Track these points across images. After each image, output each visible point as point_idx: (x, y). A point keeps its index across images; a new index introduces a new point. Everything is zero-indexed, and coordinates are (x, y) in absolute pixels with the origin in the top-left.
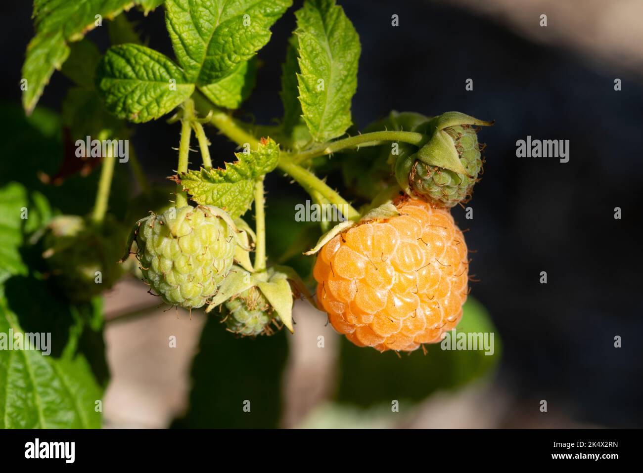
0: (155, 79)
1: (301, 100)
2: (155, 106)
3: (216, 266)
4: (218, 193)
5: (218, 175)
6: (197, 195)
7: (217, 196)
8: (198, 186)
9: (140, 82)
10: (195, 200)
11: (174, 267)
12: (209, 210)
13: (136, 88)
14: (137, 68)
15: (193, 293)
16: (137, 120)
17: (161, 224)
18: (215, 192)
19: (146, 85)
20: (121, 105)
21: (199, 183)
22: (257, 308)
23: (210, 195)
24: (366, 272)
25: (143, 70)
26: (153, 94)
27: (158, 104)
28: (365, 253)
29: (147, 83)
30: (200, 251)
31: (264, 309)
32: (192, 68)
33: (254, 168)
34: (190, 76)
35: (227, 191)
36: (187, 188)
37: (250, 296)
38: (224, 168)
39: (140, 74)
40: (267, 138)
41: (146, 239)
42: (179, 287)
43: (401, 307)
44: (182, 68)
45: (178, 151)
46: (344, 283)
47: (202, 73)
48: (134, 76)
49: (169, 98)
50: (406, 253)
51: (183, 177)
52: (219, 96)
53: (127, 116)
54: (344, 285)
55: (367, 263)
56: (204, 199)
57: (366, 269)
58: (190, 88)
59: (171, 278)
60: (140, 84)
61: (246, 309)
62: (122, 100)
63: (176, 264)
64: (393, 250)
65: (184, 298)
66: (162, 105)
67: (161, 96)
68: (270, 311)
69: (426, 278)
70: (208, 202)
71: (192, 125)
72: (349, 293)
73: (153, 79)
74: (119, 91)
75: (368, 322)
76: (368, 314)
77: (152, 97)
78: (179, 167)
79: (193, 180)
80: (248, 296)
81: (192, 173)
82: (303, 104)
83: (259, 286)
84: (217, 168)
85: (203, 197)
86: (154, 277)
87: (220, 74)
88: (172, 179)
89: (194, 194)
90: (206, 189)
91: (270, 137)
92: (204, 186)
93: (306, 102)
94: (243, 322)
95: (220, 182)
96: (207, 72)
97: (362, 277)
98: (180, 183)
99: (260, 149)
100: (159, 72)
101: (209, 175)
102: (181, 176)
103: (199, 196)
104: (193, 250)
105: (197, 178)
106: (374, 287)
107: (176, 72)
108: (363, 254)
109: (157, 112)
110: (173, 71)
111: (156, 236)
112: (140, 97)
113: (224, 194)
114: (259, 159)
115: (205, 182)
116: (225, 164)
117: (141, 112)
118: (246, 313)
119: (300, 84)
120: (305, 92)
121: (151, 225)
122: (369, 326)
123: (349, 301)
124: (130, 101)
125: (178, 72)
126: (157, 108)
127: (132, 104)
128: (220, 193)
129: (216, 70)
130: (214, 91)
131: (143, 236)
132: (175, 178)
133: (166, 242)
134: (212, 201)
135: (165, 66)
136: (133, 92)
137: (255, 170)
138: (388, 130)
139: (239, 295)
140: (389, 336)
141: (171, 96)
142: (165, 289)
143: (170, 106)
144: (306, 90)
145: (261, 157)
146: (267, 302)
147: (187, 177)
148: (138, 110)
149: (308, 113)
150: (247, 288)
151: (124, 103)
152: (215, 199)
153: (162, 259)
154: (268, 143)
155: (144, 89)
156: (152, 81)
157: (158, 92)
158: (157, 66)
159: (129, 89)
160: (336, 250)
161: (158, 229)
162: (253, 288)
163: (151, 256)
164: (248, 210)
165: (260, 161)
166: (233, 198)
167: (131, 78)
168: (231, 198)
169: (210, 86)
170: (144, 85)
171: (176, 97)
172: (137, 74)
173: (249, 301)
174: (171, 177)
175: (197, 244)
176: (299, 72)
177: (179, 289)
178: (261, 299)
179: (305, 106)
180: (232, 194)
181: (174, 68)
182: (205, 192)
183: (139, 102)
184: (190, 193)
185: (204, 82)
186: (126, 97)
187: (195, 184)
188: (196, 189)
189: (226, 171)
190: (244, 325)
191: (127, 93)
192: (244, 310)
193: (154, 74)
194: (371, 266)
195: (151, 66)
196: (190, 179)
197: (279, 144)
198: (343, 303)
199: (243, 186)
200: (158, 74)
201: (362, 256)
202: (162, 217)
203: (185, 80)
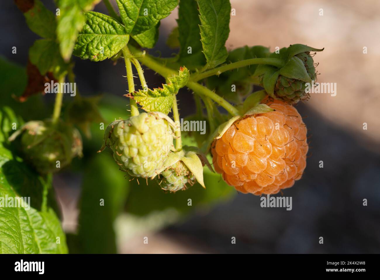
0: (106, 33)
1: (202, 41)
2: (108, 50)
3: (164, 150)
4: (158, 104)
5: (158, 92)
6: (145, 106)
7: (157, 105)
8: (146, 100)
9: (96, 35)
10: (143, 108)
11: (139, 153)
12: (157, 115)
13: (94, 39)
14: (94, 26)
15: (151, 168)
16: (97, 60)
17: (129, 126)
18: (156, 103)
19: (101, 37)
20: (85, 50)
21: (146, 98)
22: (182, 174)
23: (153, 105)
24: (255, 148)
25: (97, 27)
26: (106, 43)
27: (110, 49)
28: (253, 136)
29: (101, 35)
30: (155, 141)
31: (186, 174)
32: (130, 24)
33: (176, 86)
34: (128, 29)
35: (162, 102)
36: (138, 101)
37: (178, 167)
38: (162, 88)
39: (96, 30)
40: (183, 67)
41: (119, 136)
42: (142, 165)
43: (276, 168)
44: (124, 25)
45: (126, 78)
46: (240, 155)
47: (136, 27)
48: (92, 31)
49: (116, 45)
50: (279, 134)
51: (135, 94)
52: (144, 41)
53: (90, 57)
54: (240, 157)
55: (255, 142)
56: (149, 108)
57: (255, 145)
58: (127, 37)
59: (137, 160)
60: (97, 37)
61: (175, 175)
62: (85, 47)
63: (141, 151)
64: (271, 133)
65: (145, 171)
66: (112, 49)
67: (111, 43)
68: (189, 175)
69: (290, 149)
70: (152, 109)
71: (131, 60)
72: (244, 162)
73: (105, 33)
74: (82, 42)
75: (254, 179)
76: (254, 174)
77: (105, 45)
78: (129, 88)
79: (142, 96)
80: (176, 167)
81: (141, 92)
82: (203, 44)
83: (182, 160)
84: (158, 88)
85: (149, 107)
86: (125, 160)
87: (148, 27)
88: (127, 96)
89: (143, 105)
90: (150, 102)
91: (185, 66)
92: (149, 100)
93: (204, 43)
94: (172, 183)
95: (159, 96)
96: (139, 26)
97: (252, 151)
98: (133, 98)
99: (181, 74)
100: (109, 28)
101: (153, 92)
102: (133, 94)
103: (146, 106)
104: (151, 141)
105: (145, 95)
106: (260, 157)
107: (119, 28)
108: (252, 137)
109: (109, 54)
110: (118, 27)
111: (126, 135)
112: (98, 45)
113: (161, 104)
114: (180, 81)
115: (150, 97)
116: (162, 86)
117: (99, 54)
118: (175, 178)
119: (201, 32)
120: (204, 36)
121: (122, 127)
122: (254, 181)
123: (243, 166)
124: (91, 48)
125: (120, 27)
126: (109, 51)
127: (93, 49)
128: (159, 104)
129: (146, 25)
130: (141, 38)
131: (117, 134)
132: (129, 95)
133: (133, 137)
134: (154, 109)
135: (112, 24)
136: (92, 41)
137: (177, 88)
138: (257, 58)
139: (171, 167)
140: (266, 186)
141: (117, 43)
142: (133, 167)
143: (118, 49)
144: (204, 35)
145: (181, 79)
146: (188, 170)
147: (138, 94)
148: (97, 53)
149: (206, 49)
150: (176, 162)
151: (87, 49)
152: (156, 107)
153: (131, 148)
154: (184, 70)
155: (100, 39)
156: (104, 34)
157: (109, 41)
158: (107, 24)
159: (90, 40)
160: (233, 135)
161: (127, 129)
162: (179, 162)
163: (124, 146)
164: (170, 112)
165: (180, 82)
166: (166, 106)
167: (90, 33)
168: (164, 106)
169: (138, 35)
170: (100, 36)
171: (120, 44)
172: (94, 30)
173: (177, 170)
174: (126, 95)
175: (153, 137)
176: (201, 24)
177: (142, 167)
178: (184, 169)
179: (204, 45)
180: (165, 104)
181: (119, 25)
182: (150, 103)
183: (97, 48)
184: (141, 104)
185: (137, 33)
186: (88, 45)
187: (143, 99)
188: (145, 102)
189: (163, 90)
190: (173, 185)
191: (88, 43)
192: (174, 176)
193: (106, 30)
194: (257, 144)
195: (103, 24)
196: (140, 96)
197: (189, 70)
198: (239, 168)
199: (170, 97)
200: (108, 29)
201: (251, 138)
202: (130, 122)
203: (125, 32)
